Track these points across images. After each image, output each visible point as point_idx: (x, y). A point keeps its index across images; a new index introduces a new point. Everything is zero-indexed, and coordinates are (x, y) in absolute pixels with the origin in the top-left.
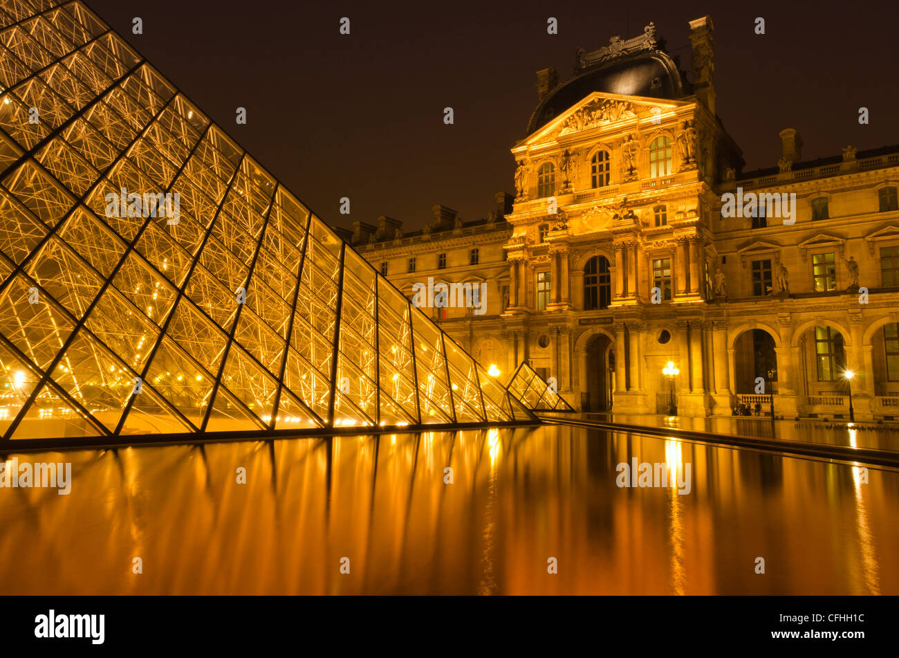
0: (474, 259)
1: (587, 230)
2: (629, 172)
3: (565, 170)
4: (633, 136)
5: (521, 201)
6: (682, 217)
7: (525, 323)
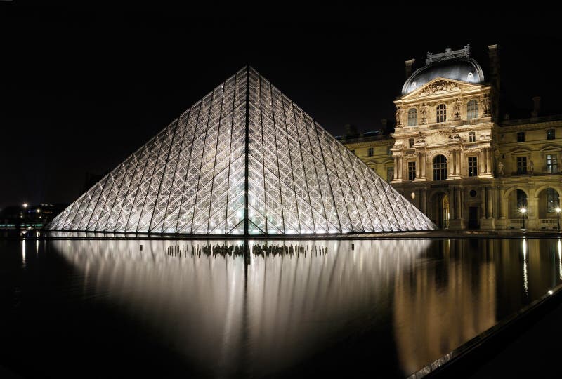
0: (371, 153)
2: (456, 116)
4: (459, 99)
5: (399, 127)
6: (483, 138)
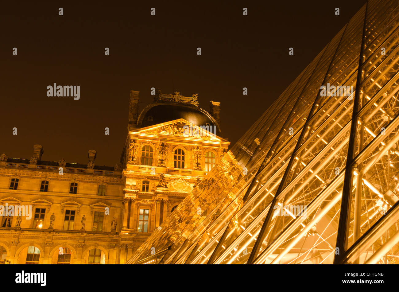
1: (174, 190)
2: (197, 165)
3: (162, 153)
4: (200, 148)
5: (133, 164)
7: (134, 240)
